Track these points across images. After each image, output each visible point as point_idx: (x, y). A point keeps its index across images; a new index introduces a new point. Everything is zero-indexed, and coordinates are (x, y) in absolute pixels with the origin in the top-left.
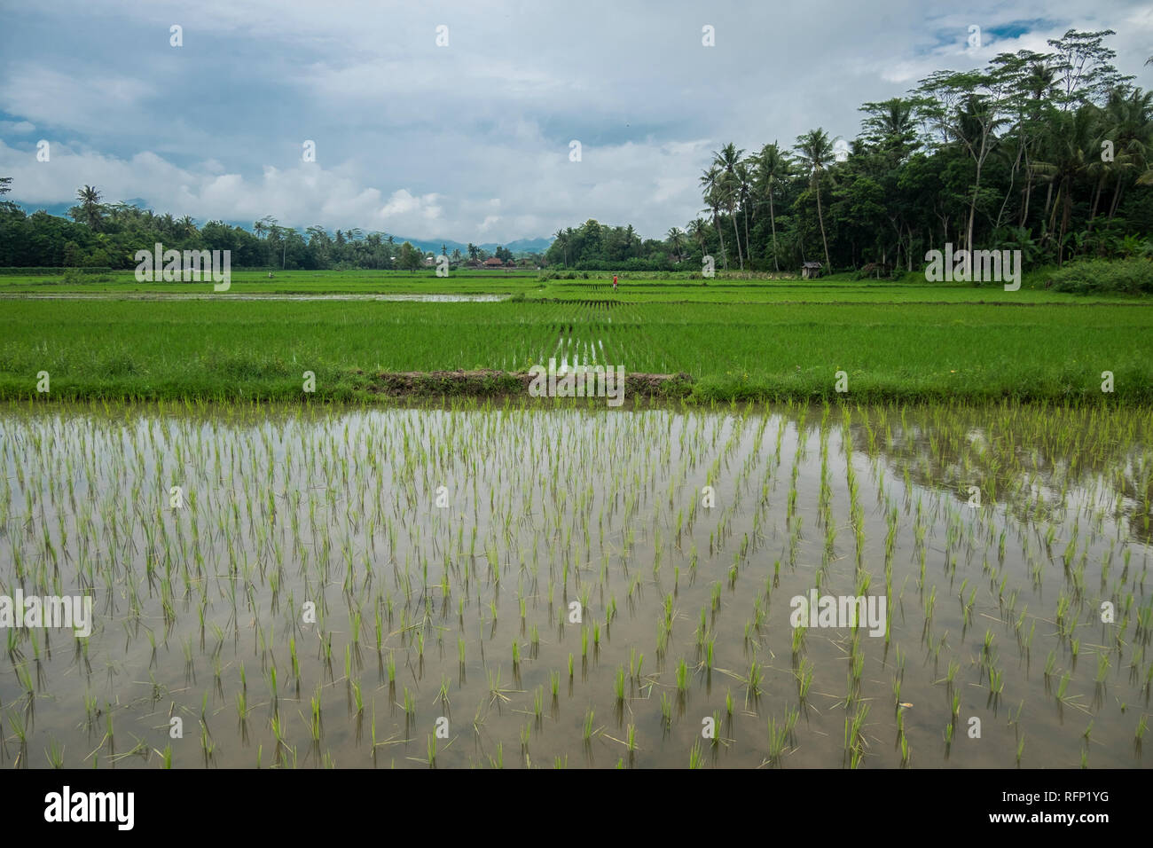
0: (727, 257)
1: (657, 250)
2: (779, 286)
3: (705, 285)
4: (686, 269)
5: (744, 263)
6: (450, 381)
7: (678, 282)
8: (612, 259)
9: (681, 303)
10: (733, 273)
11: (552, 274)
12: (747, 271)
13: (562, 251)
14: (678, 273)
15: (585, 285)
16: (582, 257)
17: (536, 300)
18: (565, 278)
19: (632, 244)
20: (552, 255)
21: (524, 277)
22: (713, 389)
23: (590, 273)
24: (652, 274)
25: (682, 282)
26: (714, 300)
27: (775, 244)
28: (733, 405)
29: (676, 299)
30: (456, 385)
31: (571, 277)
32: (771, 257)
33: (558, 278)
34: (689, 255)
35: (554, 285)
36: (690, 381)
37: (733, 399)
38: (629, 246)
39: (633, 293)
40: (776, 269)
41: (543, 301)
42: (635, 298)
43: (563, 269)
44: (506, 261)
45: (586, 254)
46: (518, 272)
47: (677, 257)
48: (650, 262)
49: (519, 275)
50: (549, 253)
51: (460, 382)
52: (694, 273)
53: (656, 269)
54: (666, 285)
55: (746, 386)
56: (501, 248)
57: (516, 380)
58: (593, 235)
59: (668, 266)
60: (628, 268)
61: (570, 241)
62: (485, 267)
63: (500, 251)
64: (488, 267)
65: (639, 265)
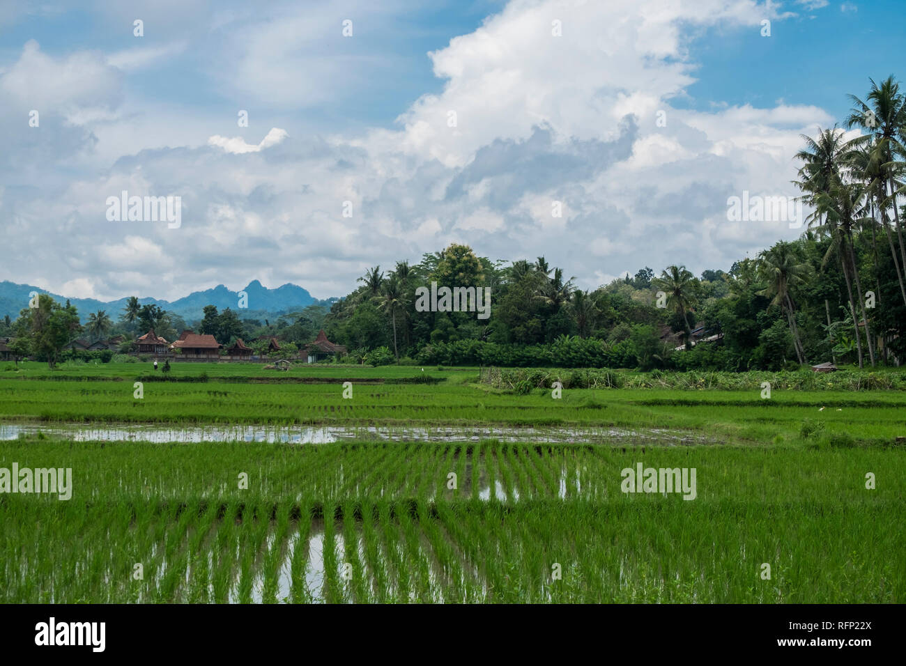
8: (514, 339)
13: (384, 319)
43: (389, 362)
44: (227, 340)
48: (614, 346)
56: (214, 310)
58: (462, 281)
59: (661, 355)
60: (558, 361)
61: (405, 294)
62: (177, 353)
63: (212, 318)
64: (184, 356)
65: (587, 353)
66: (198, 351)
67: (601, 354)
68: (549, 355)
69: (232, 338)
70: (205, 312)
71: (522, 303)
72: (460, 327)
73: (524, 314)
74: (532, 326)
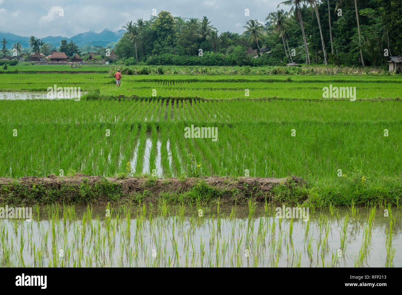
0: (310, 51)
1: (234, 44)
2: (367, 82)
3: (289, 81)
4: (266, 64)
5: (328, 57)
6: (43, 188)
7: (260, 78)
8: (186, 53)
9: (269, 99)
10: (317, 68)
11: (124, 69)
12: (331, 66)
13: (133, 45)
14: (260, 68)
15: (161, 81)
16: (154, 50)
17: (112, 97)
18: (138, 73)
19: (207, 37)
20: (121, 49)
21: (93, 72)
22: (330, 193)
23: (165, 68)
24: (231, 69)
25: (265, 77)
26: (303, 97)
27: (360, 38)
28: (353, 210)
29: (263, 97)
30: (49, 192)
31: (145, 72)
32: (356, 51)
33: (130, 73)
34: (268, 48)
35: (129, 81)
36: (304, 186)
37: (353, 203)
38: (204, 39)
39: (215, 89)
40: (361, 64)
41: (121, 98)
42: (218, 95)
43: (134, 64)
44: (71, 55)
45: (158, 48)
46: (85, 67)
47: (256, 51)
48: (227, 56)
49: (88, 70)
50: (119, 46)
51: (53, 189)
52: (276, 68)
53: (234, 64)
54: (248, 81)
55: (364, 190)
56: (65, 41)
57: (115, 186)
58: (166, 28)
59: (246, 60)
60: (204, 63)
61: (140, 33)
62: (48, 61)
63: (65, 45)
64: (51, 62)
65: (216, 60)
66: (58, 60)
67: (221, 60)
68: (201, 60)
69: (74, 54)
70: (62, 42)
71: (189, 37)
72: (164, 48)
73: (190, 42)
74: (193, 47)
